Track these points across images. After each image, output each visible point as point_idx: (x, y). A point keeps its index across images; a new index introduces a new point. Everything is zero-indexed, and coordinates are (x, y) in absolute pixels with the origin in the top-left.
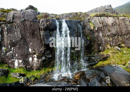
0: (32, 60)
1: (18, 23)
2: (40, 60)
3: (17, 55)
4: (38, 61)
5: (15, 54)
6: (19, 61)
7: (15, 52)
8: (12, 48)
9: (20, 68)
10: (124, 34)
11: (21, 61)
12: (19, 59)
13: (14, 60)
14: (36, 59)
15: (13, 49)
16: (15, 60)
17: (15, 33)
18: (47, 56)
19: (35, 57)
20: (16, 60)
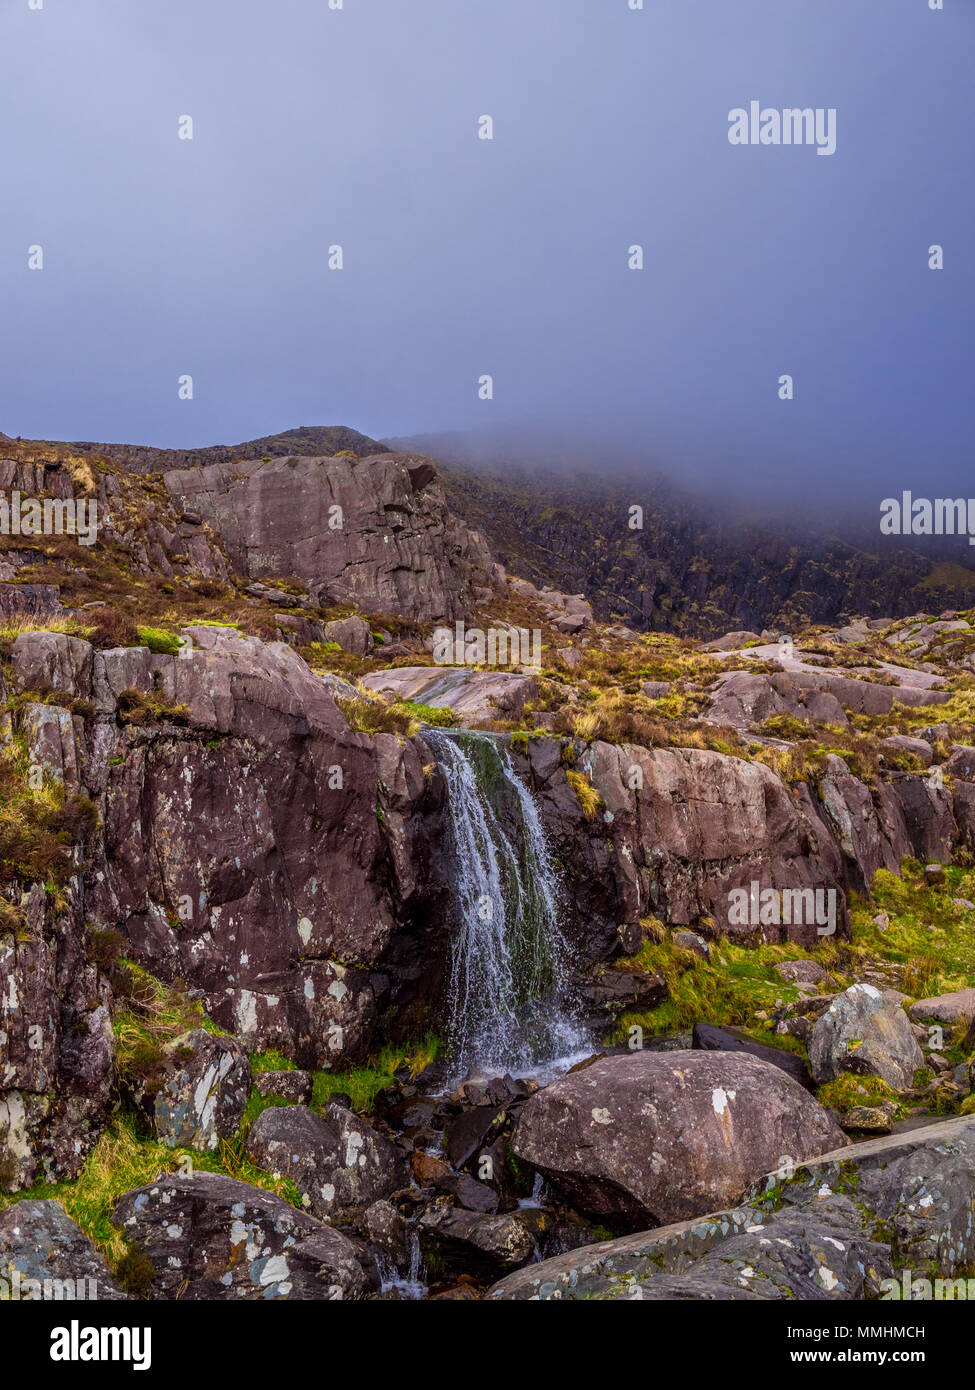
0: (317, 999)
1: (265, 746)
2: (364, 997)
3: (244, 959)
4: (353, 1004)
5: (234, 951)
6: (262, 1002)
7: (232, 938)
8: (217, 911)
9: (268, 1045)
10: (712, 856)
11: (272, 1001)
12: (257, 986)
13: (230, 991)
14: (337, 990)
15: (224, 916)
16: (238, 995)
17: (237, 807)
18: (401, 974)
19: (334, 977)
20: (246, 994)
